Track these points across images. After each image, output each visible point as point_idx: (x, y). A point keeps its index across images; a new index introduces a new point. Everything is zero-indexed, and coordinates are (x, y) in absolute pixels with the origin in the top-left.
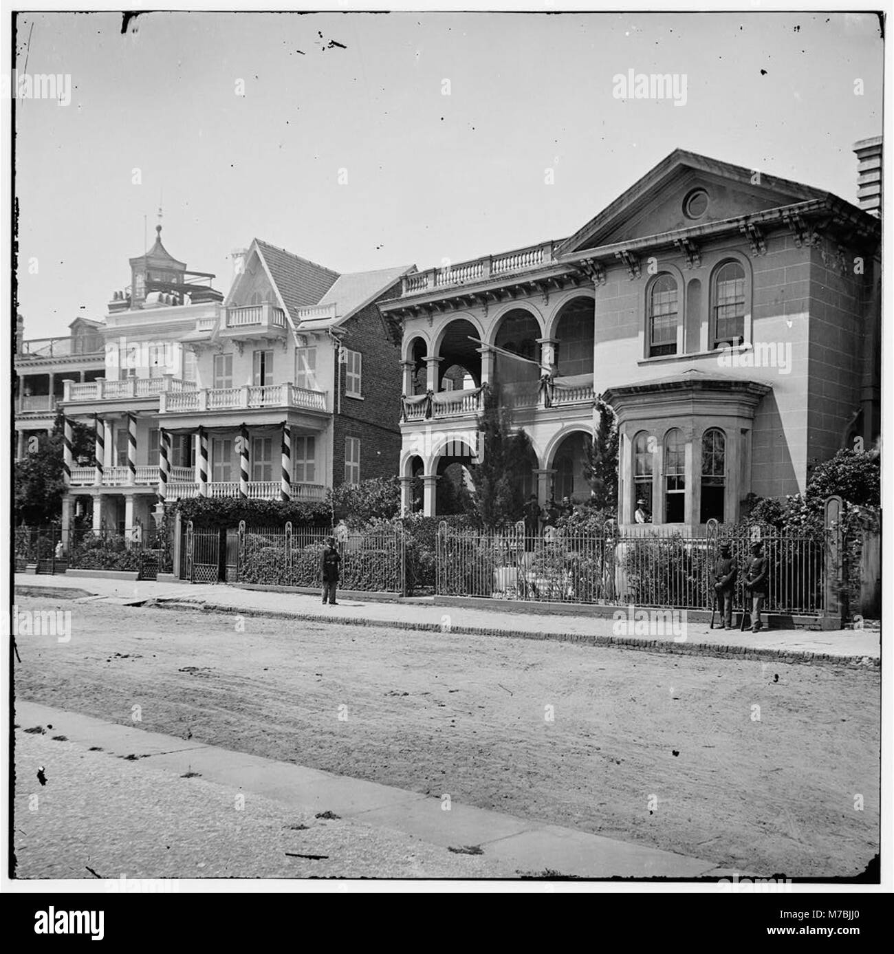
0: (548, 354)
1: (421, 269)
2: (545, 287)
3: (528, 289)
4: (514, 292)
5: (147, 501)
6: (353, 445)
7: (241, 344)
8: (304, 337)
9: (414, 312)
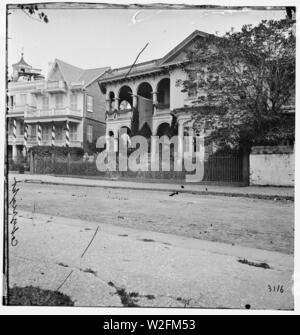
0: (155, 97)
1: (113, 68)
2: (154, 75)
3: (148, 76)
4: (143, 77)
5: (20, 148)
6: (90, 128)
7: (52, 93)
8: (73, 91)
9: (110, 83)
